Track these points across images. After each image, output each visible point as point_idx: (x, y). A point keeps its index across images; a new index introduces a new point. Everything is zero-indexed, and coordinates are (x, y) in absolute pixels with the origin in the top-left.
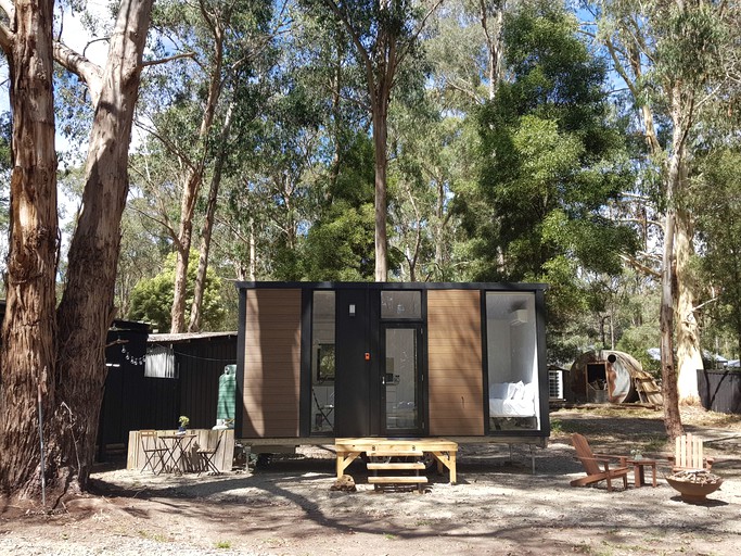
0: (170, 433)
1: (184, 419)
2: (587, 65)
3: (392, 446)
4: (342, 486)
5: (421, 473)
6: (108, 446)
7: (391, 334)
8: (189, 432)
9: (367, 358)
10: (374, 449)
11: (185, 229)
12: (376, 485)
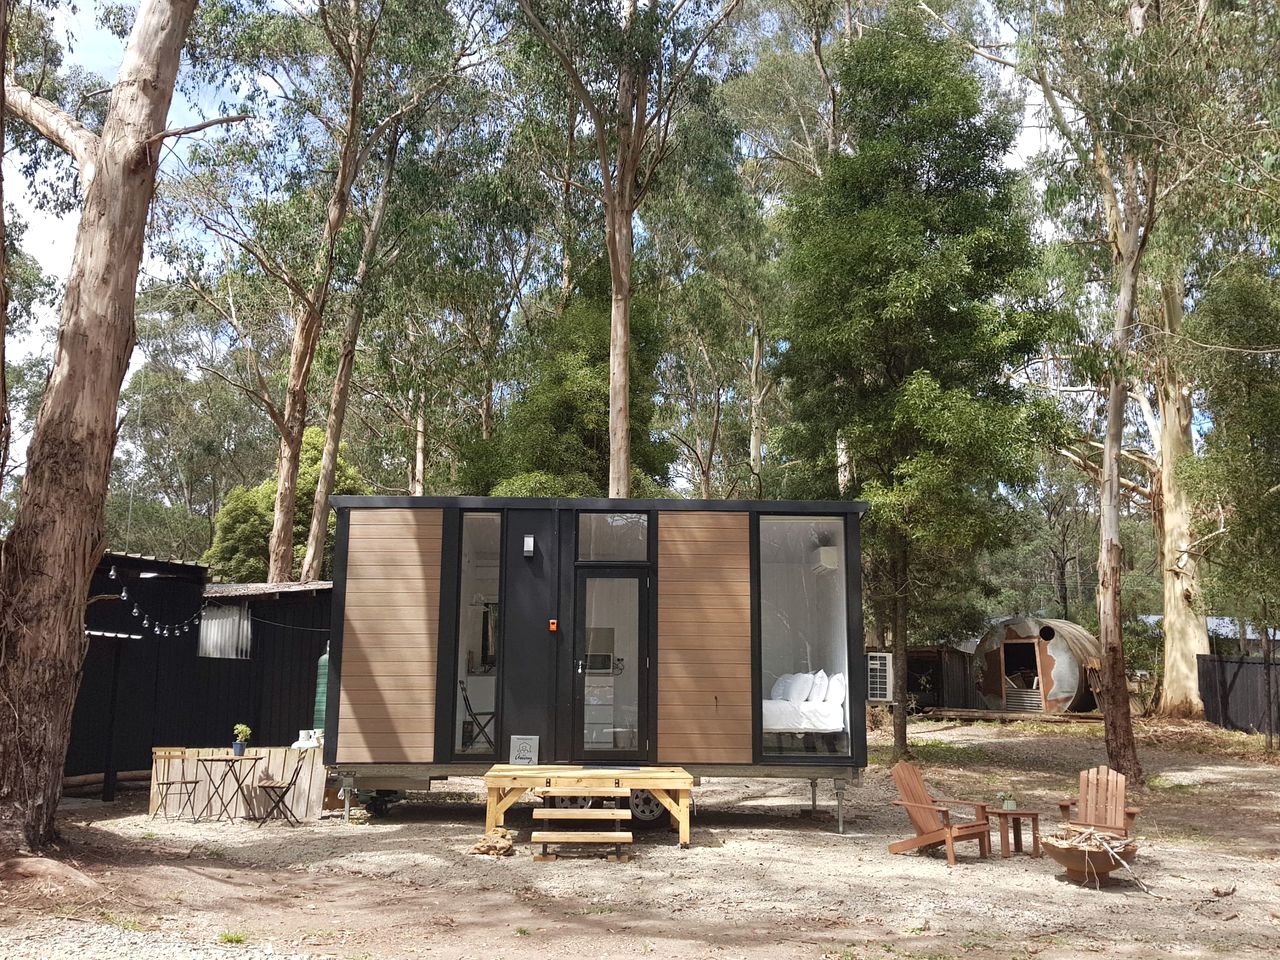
0: (221, 753)
1: (242, 729)
2: (978, 121)
3: (579, 780)
4: (489, 848)
5: (624, 825)
6: (120, 774)
7: (595, 588)
8: (251, 752)
9: (553, 627)
10: (548, 783)
11: (294, 403)
12: (545, 845)
